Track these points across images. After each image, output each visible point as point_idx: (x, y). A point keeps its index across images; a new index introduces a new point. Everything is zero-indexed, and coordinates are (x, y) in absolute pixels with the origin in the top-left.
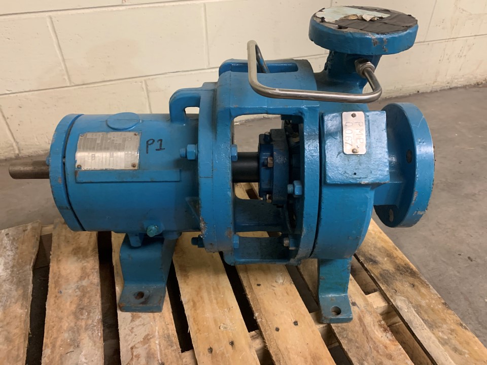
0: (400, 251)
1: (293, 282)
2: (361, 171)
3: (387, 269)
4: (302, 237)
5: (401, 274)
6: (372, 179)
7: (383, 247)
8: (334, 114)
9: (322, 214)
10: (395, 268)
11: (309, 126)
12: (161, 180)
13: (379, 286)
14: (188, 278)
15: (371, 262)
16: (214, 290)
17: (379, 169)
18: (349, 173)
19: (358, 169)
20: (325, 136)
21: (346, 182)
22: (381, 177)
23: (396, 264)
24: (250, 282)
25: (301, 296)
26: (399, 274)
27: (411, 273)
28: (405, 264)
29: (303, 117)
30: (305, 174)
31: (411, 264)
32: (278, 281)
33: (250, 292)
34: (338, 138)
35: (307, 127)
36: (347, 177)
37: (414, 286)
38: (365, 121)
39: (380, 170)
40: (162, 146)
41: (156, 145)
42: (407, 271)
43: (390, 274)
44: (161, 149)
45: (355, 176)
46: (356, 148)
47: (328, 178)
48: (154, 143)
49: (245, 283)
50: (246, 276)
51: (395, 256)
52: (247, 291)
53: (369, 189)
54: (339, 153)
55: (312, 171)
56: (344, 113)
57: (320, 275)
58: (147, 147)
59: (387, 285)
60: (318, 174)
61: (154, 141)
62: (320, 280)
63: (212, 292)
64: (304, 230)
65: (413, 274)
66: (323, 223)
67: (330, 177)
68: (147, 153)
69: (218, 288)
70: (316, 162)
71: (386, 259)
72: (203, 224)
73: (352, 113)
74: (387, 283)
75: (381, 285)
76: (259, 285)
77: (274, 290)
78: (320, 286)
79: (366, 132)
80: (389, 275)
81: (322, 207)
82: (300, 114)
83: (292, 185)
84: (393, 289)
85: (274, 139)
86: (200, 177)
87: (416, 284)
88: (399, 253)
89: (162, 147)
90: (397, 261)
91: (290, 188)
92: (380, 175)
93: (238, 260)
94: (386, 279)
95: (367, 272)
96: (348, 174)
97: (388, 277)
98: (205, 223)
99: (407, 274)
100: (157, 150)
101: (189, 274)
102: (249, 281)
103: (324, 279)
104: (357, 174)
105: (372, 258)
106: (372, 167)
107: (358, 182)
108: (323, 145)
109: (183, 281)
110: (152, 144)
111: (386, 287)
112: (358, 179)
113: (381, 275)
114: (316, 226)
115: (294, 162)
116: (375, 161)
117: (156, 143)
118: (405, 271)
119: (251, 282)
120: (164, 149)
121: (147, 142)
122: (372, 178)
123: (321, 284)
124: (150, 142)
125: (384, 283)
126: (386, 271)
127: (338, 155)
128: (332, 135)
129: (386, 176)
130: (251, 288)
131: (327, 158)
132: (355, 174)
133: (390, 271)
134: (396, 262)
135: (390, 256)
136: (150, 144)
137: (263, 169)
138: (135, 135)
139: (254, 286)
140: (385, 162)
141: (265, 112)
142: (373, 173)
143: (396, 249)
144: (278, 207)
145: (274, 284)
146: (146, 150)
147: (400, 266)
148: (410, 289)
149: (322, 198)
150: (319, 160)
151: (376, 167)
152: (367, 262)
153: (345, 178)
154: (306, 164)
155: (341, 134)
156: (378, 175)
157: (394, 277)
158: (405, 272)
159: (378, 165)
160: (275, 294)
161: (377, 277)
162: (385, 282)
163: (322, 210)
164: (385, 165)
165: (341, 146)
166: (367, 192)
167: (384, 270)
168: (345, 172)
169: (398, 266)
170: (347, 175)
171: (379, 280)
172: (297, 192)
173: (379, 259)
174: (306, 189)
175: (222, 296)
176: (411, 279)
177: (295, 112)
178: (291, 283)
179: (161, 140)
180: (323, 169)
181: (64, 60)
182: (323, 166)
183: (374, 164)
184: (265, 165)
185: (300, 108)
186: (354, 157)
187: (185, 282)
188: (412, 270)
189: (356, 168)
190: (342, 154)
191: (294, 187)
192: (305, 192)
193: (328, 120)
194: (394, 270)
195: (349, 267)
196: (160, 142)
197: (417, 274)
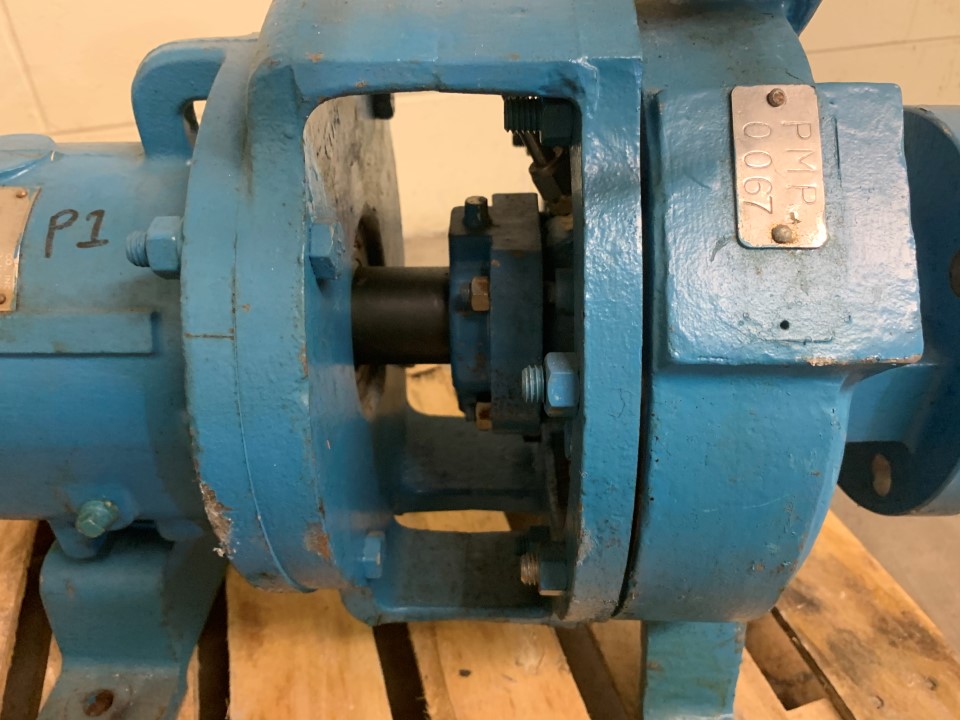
0: (884, 572)
1: (567, 667)
2: (807, 315)
3: (849, 628)
4: (580, 562)
5: (893, 644)
6: (854, 347)
7: (832, 557)
8: (701, 95)
9: (654, 480)
10: (873, 626)
11: (602, 139)
12: (90, 349)
13: (829, 682)
14: (261, 644)
15: (800, 602)
16: (331, 687)
17: (880, 306)
18: (759, 319)
19: (798, 304)
20: (666, 179)
21: (748, 357)
22: (887, 338)
23: (876, 612)
24: (439, 663)
25: (589, 711)
26: (886, 646)
27: (921, 642)
28: (903, 613)
29: (580, 101)
30: (587, 325)
31: (920, 613)
32: (522, 661)
33: (436, 695)
34: (716, 186)
35: (596, 142)
36: (753, 338)
37: (934, 685)
38: (821, 120)
39: (884, 310)
40: (101, 232)
41: (82, 229)
42: (911, 636)
43: (859, 643)
44: (93, 242)
45: (785, 335)
46: (787, 220)
47: (674, 339)
48: (75, 224)
49: (425, 668)
50: (429, 642)
51: (870, 586)
52: (429, 694)
53: (838, 385)
54: (721, 244)
55: (614, 315)
56: (739, 93)
57: (650, 658)
58: (50, 236)
59: (853, 680)
60: (639, 325)
61: (75, 215)
62: (650, 673)
63: (324, 692)
64: (586, 539)
65: (929, 645)
66: (656, 513)
67: (683, 337)
68: (48, 255)
69: (343, 680)
70: (633, 277)
71: (843, 595)
72: (217, 509)
73: (768, 89)
74: (850, 672)
75: (833, 680)
76: (465, 673)
77: (509, 691)
78: (647, 690)
79: (825, 161)
80: (856, 647)
81: (654, 456)
82: (567, 92)
83: (538, 372)
84: (871, 695)
85: (496, 220)
86: (188, 335)
87: (941, 678)
88: (880, 578)
89: (101, 236)
90: (877, 602)
91: (530, 381)
92: (885, 330)
93: (389, 609)
94: (850, 661)
95: (791, 637)
96: (756, 324)
97: (855, 653)
98: (220, 507)
99: (911, 643)
100: (81, 245)
101: (267, 631)
102: (437, 659)
103: (660, 669)
104: (793, 324)
105: (803, 590)
106: (852, 298)
107: (797, 358)
108: (657, 212)
109: (243, 653)
110: (68, 224)
111: (852, 688)
112: (796, 347)
113: (832, 646)
114: (630, 526)
115: (559, 292)
116: (864, 277)
117: (81, 220)
118: (903, 633)
119: (443, 662)
120: (106, 242)
121: (54, 219)
122: (853, 341)
123: (651, 683)
124: (60, 221)
125: (842, 674)
126: (845, 635)
127: (717, 249)
128: (694, 173)
129: (909, 332)
130: (441, 683)
131: (672, 263)
132: (785, 325)
133: (861, 636)
134: (873, 606)
135: (854, 585)
136: (61, 227)
137: (457, 319)
138: (19, 196)
139: (452, 679)
140: (905, 281)
141: (428, 80)
142: (854, 321)
143: (871, 563)
144: (527, 439)
145: (512, 671)
146: (43, 246)
147: (889, 619)
148: (923, 696)
149: (654, 421)
150: (639, 270)
151: (871, 299)
152: (789, 603)
153: (746, 341)
154: (589, 286)
155: (728, 167)
156: (876, 332)
157: (871, 652)
158: (905, 638)
159: (876, 290)
160: (512, 703)
161: (820, 653)
162: (846, 671)
163: (655, 466)
164: (904, 292)
165: (729, 215)
166: (830, 400)
167: (840, 631)
168: (746, 317)
169: (883, 620)
170: (754, 331)
171: (828, 664)
172: (557, 398)
173: (822, 593)
174: (588, 385)
175: (352, 707)
176: (925, 662)
177: (546, 81)
178: (561, 668)
179: (100, 214)
180: (656, 304)
181: (27, 69)
182: (656, 295)
183: (859, 285)
184: (465, 306)
185: (568, 65)
186: (779, 259)
187: (250, 656)
188: (923, 631)
189: (791, 300)
190: (732, 247)
191: (545, 376)
192: (587, 396)
193: (677, 118)
194: (869, 630)
195: (738, 634)
196: (94, 219)
197: (943, 647)
